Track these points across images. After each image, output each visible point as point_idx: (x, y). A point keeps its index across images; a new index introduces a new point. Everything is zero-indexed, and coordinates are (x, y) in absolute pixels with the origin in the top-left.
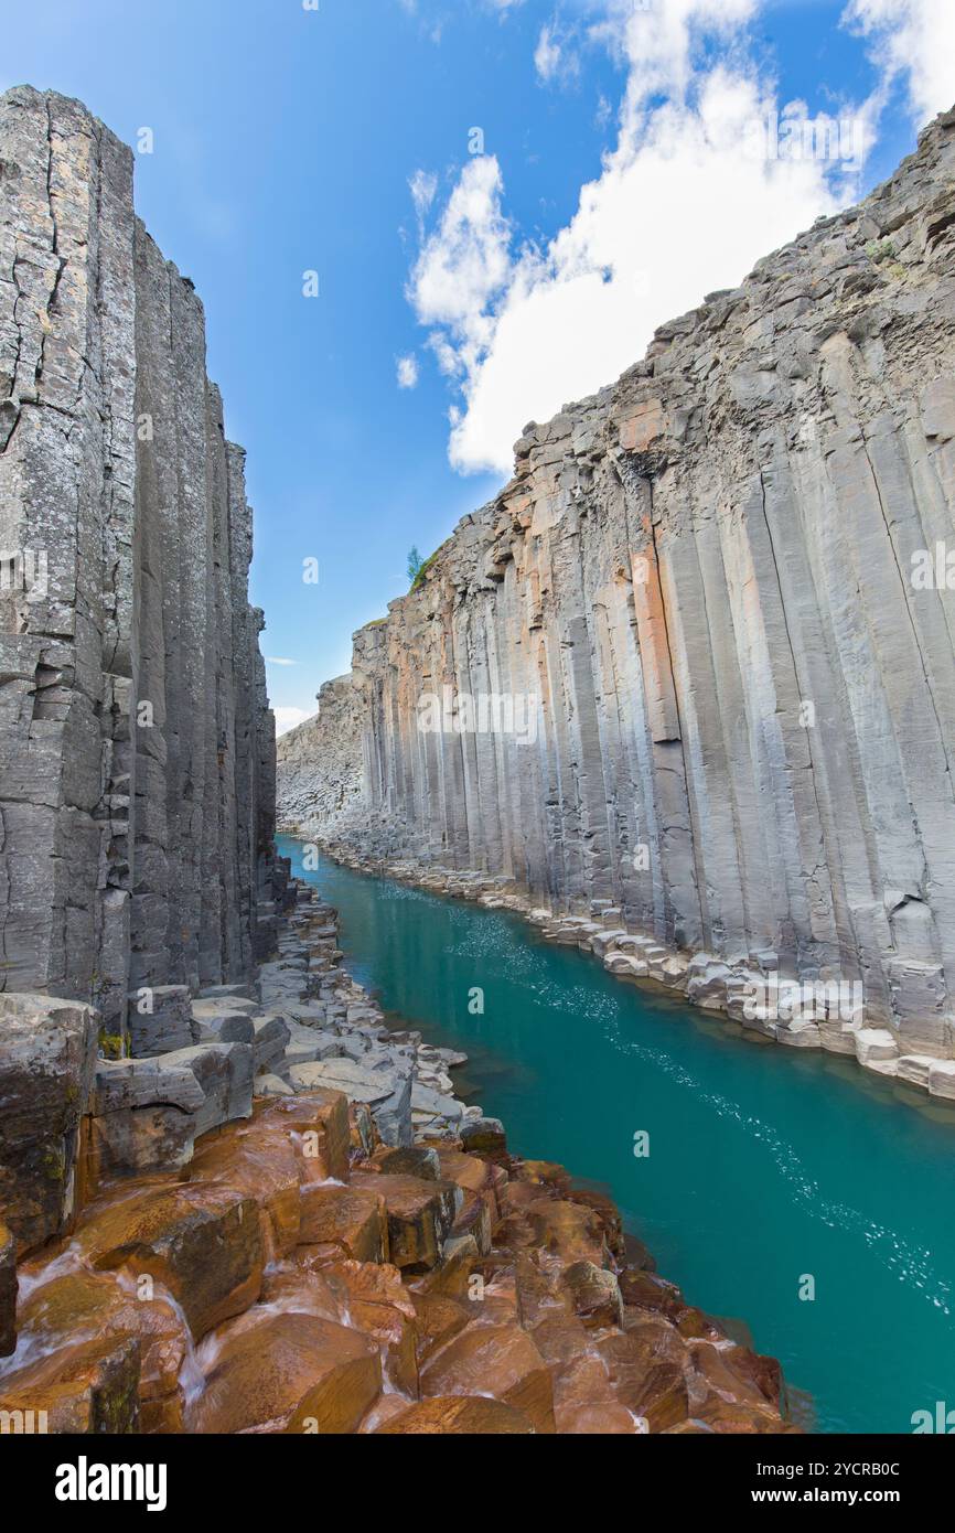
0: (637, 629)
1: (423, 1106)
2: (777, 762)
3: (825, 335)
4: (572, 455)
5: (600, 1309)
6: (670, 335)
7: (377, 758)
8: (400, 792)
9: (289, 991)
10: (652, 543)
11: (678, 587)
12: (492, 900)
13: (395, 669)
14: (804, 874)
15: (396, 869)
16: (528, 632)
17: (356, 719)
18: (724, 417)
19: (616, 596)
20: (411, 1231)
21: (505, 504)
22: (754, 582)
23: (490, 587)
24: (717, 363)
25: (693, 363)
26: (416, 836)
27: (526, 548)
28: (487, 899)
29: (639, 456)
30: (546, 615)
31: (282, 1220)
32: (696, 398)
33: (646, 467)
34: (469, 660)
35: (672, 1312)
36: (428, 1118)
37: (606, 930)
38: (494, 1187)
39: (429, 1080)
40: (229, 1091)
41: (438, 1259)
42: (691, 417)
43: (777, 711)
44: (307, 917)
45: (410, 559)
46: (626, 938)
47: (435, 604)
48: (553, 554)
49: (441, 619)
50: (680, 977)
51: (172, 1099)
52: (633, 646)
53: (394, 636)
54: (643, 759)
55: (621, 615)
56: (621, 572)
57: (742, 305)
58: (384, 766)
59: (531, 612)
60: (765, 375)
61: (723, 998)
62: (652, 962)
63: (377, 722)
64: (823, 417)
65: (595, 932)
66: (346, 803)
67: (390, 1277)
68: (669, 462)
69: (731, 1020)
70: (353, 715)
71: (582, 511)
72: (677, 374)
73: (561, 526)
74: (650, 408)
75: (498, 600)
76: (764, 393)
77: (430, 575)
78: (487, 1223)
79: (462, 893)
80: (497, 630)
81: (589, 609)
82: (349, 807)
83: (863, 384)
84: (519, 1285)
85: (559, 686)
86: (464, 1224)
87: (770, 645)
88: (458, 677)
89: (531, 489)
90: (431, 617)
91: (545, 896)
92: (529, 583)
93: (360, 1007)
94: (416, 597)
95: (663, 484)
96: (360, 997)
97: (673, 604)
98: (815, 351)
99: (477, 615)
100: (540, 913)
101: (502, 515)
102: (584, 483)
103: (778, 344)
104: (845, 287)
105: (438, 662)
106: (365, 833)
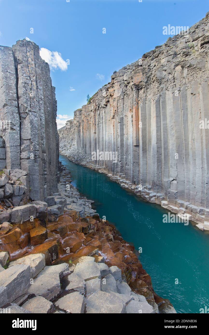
0: (133, 123)
1: (87, 211)
2: (155, 153)
3: (177, 65)
4: (123, 80)
5: (110, 239)
6: (147, 56)
7: (79, 139)
8: (83, 147)
9: (63, 190)
10: (137, 104)
11: (141, 115)
12: (101, 171)
13: (83, 121)
14: (157, 174)
15: (82, 163)
16: (111, 119)
17: (74, 129)
18: (154, 80)
19: (129, 115)
20: (85, 229)
21: (109, 89)
22: (156, 117)
23: (104, 107)
24: (155, 66)
25: (150, 64)
26: (86, 157)
27: (112, 100)
28: (100, 171)
29: (137, 85)
30: (115, 116)
31: (69, 228)
32: (150, 73)
33: (138, 88)
34: (99, 122)
35: (121, 241)
36: (88, 213)
37: (122, 179)
38: (97, 224)
39: (87, 205)
40: (61, 211)
41: (89, 233)
42: (148, 77)
43: (156, 143)
44: (65, 174)
45: (87, 97)
46: (125, 181)
47: (92, 108)
48: (118, 102)
49: (93, 112)
50: (134, 189)
51: (56, 213)
52: (132, 126)
53: (83, 114)
54: (132, 149)
55: (130, 119)
56: (131, 110)
57: (162, 52)
58: (80, 141)
59: (112, 114)
60: (164, 72)
61: (141, 193)
62: (129, 186)
63: (79, 131)
64: (173, 84)
65: (120, 180)
66: (72, 147)
67: (83, 234)
68: (143, 87)
69: (141, 197)
70: (73, 129)
71: (124, 94)
72: (147, 67)
73: (120, 97)
74: (140, 75)
75: (106, 110)
76: (163, 76)
77: (91, 101)
78: (95, 229)
79: (95, 169)
80: (105, 116)
81: (124, 116)
82: (72, 148)
83: (182, 78)
84: (99, 236)
85: (117, 131)
86: (92, 229)
87: (157, 130)
88: (97, 125)
89: (114, 87)
90: (91, 111)
91: (111, 172)
92: (112, 108)
93: (75, 192)
94: (88, 106)
95: (141, 92)
96: (75, 190)
97: (140, 118)
98: (174, 69)
99: (101, 112)
100: (110, 175)
101: (108, 91)
102: (125, 88)
103: (167, 65)
104: (183, 54)
105: (92, 121)
106: (76, 155)
